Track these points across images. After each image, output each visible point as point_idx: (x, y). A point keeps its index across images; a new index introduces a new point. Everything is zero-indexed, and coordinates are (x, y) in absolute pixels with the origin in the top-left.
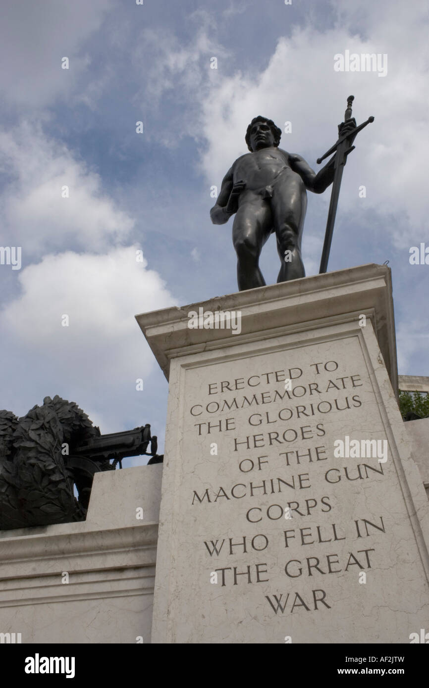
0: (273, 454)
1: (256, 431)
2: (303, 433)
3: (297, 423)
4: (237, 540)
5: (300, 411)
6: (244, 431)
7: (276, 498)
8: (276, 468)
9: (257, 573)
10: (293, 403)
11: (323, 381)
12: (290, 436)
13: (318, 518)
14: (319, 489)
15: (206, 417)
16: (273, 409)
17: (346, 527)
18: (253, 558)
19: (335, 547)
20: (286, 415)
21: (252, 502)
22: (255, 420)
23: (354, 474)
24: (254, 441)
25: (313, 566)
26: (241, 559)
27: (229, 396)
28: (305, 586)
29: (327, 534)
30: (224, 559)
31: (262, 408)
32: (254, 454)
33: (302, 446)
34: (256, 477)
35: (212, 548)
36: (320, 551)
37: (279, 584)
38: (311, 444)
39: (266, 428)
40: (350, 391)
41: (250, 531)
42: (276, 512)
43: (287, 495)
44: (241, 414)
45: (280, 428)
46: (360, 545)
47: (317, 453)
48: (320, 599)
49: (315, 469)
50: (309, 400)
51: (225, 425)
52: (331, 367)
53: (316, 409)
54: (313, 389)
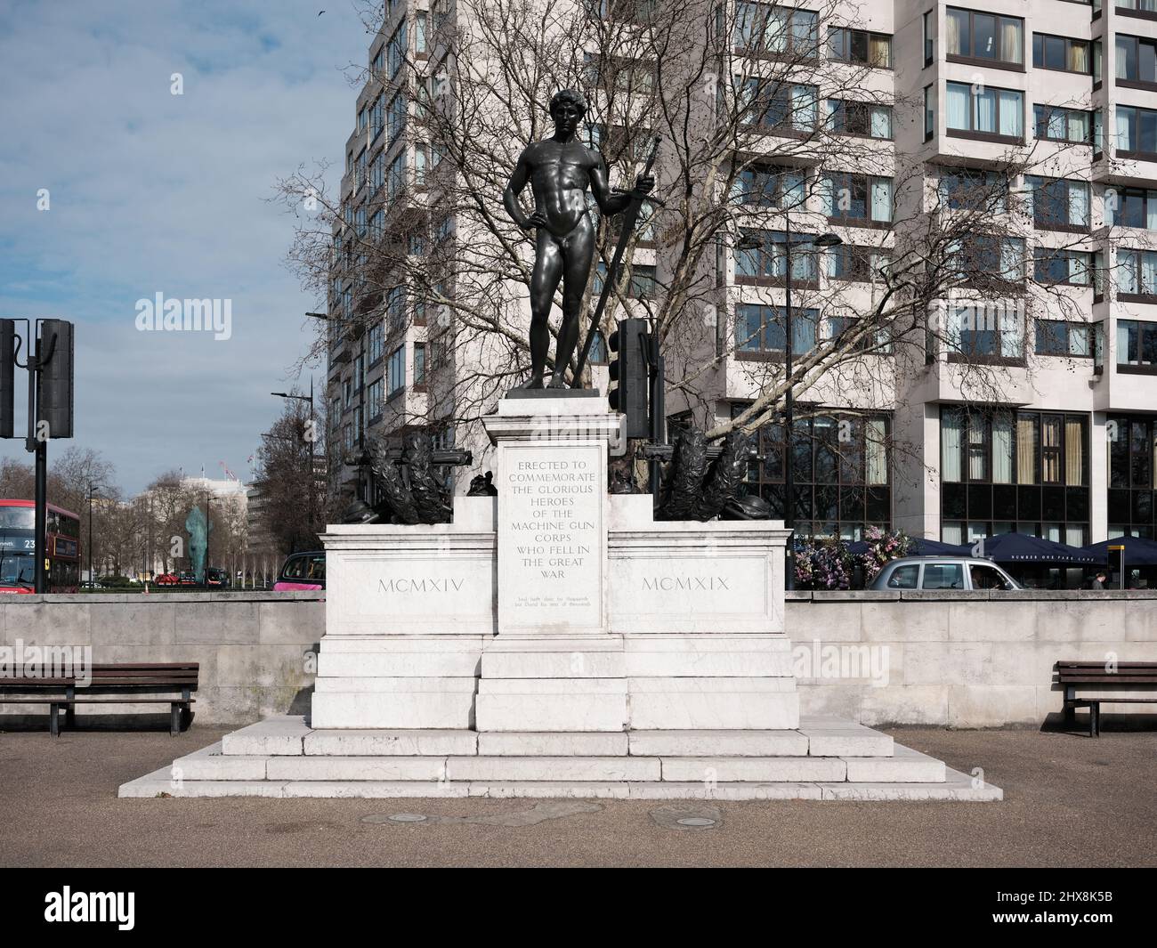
0: (549, 509)
1: (542, 496)
2: (563, 501)
3: (561, 495)
4: (531, 548)
5: (563, 489)
6: (536, 495)
7: (548, 532)
8: (550, 518)
9: (539, 562)
10: (561, 483)
11: (577, 472)
12: (558, 502)
13: (565, 543)
14: (567, 531)
15: (517, 483)
16: (552, 484)
17: (575, 549)
18: (537, 556)
19: (569, 556)
20: (556, 490)
21: (538, 532)
22: (542, 490)
23: (582, 526)
24: (540, 502)
25: (560, 562)
26: (533, 556)
27: (530, 472)
28: (556, 569)
29: (567, 550)
30: (525, 555)
31: (546, 484)
32: (541, 509)
33: (562, 508)
34: (541, 520)
35: (521, 550)
36: (562, 556)
37: (546, 567)
38: (566, 508)
39: (546, 496)
40: (588, 483)
41: (537, 545)
42: (548, 538)
43: (553, 531)
44: (535, 485)
45: (553, 496)
46: (580, 556)
47: (568, 514)
48: (561, 574)
49: (568, 520)
50: (568, 483)
51: (527, 490)
52: (582, 465)
53: (571, 490)
54: (572, 477)
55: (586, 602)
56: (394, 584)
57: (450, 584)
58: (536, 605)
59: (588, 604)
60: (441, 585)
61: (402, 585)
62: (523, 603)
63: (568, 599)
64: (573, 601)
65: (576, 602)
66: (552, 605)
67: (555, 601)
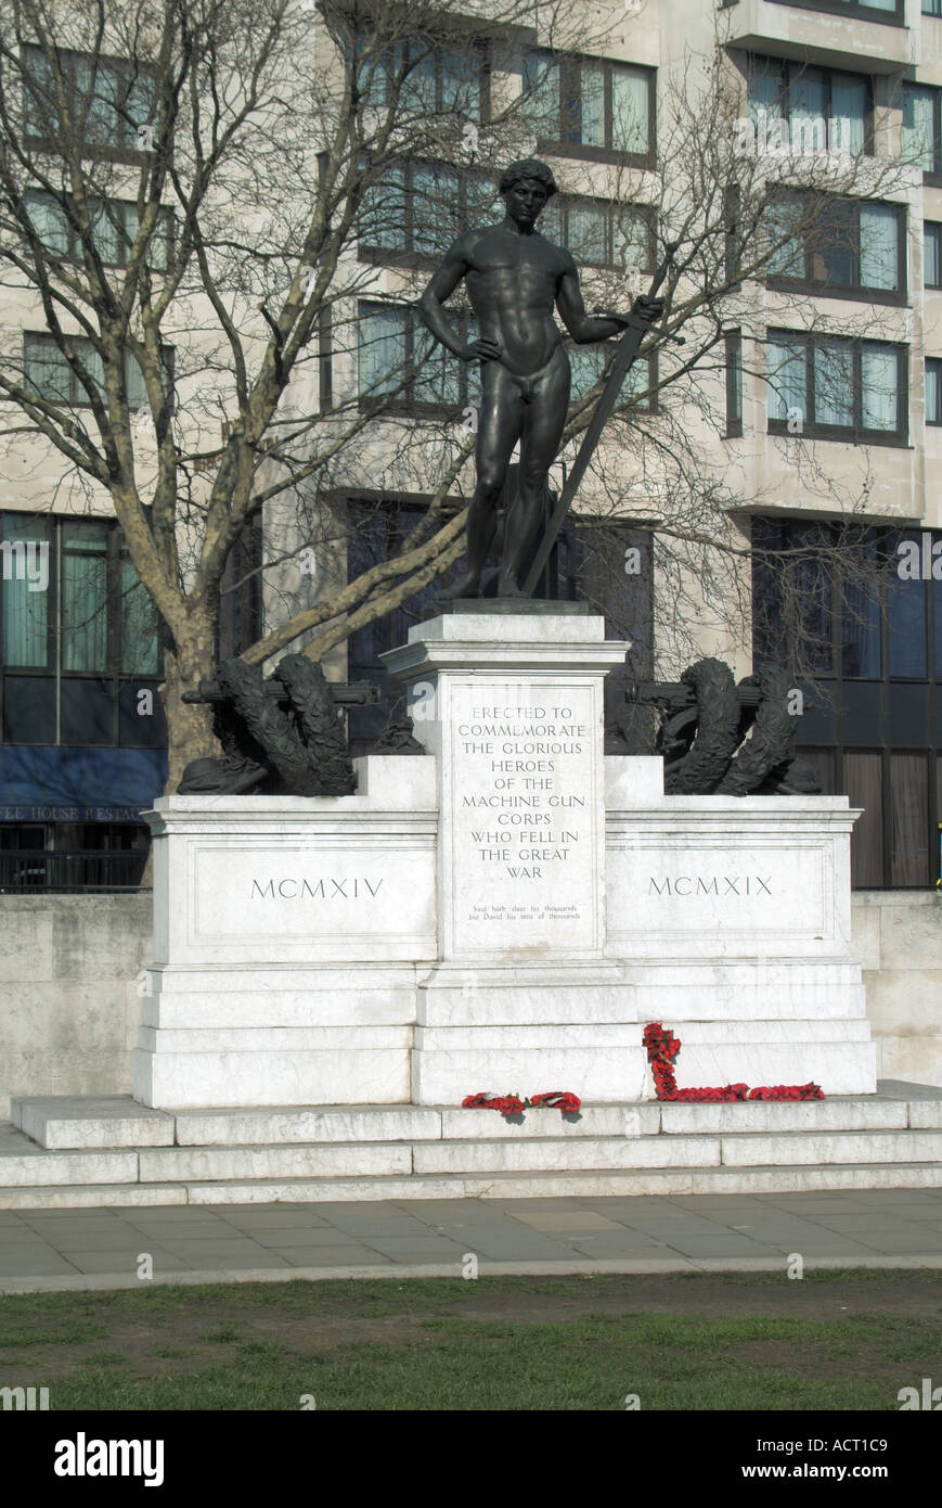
0: (519, 777)
1: (508, 757)
2: (538, 766)
3: (537, 757)
4: (493, 834)
5: (539, 748)
6: (498, 756)
7: (516, 810)
8: (519, 789)
9: (503, 855)
10: (536, 740)
11: (559, 724)
12: (531, 766)
13: (542, 827)
14: (545, 809)
15: (470, 738)
16: (521, 741)
17: (557, 836)
18: (501, 845)
19: (548, 846)
20: (529, 748)
21: (500, 810)
22: (508, 748)
23: (566, 802)
24: (505, 766)
25: (535, 855)
26: (493, 845)
27: (489, 722)
28: (529, 865)
29: (545, 837)
30: (484, 845)
31: (512, 739)
32: (506, 776)
33: (539, 776)
34: (506, 794)
35: (477, 837)
36: (540, 847)
37: (515, 862)
38: (543, 776)
39: (514, 757)
40: (575, 739)
41: (501, 829)
42: (516, 819)
43: (525, 809)
44: (498, 741)
45: (524, 758)
46: (562, 846)
47: (546, 784)
48: (537, 872)
49: (544, 794)
50: (546, 740)
51: (486, 749)
52: (566, 713)
53: (550, 749)
54: (551, 731)
55: (574, 913)
56: (276, 885)
57: (362, 886)
58: (500, 917)
59: (577, 916)
60: (349, 889)
61: (288, 888)
62: (481, 914)
63: (548, 908)
64: (554, 912)
65: (559, 913)
66: (523, 917)
67: (528, 912)
